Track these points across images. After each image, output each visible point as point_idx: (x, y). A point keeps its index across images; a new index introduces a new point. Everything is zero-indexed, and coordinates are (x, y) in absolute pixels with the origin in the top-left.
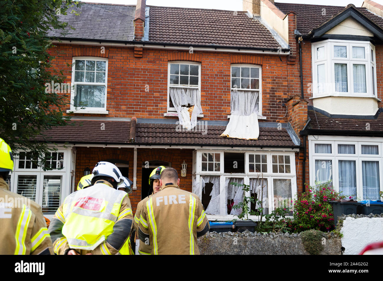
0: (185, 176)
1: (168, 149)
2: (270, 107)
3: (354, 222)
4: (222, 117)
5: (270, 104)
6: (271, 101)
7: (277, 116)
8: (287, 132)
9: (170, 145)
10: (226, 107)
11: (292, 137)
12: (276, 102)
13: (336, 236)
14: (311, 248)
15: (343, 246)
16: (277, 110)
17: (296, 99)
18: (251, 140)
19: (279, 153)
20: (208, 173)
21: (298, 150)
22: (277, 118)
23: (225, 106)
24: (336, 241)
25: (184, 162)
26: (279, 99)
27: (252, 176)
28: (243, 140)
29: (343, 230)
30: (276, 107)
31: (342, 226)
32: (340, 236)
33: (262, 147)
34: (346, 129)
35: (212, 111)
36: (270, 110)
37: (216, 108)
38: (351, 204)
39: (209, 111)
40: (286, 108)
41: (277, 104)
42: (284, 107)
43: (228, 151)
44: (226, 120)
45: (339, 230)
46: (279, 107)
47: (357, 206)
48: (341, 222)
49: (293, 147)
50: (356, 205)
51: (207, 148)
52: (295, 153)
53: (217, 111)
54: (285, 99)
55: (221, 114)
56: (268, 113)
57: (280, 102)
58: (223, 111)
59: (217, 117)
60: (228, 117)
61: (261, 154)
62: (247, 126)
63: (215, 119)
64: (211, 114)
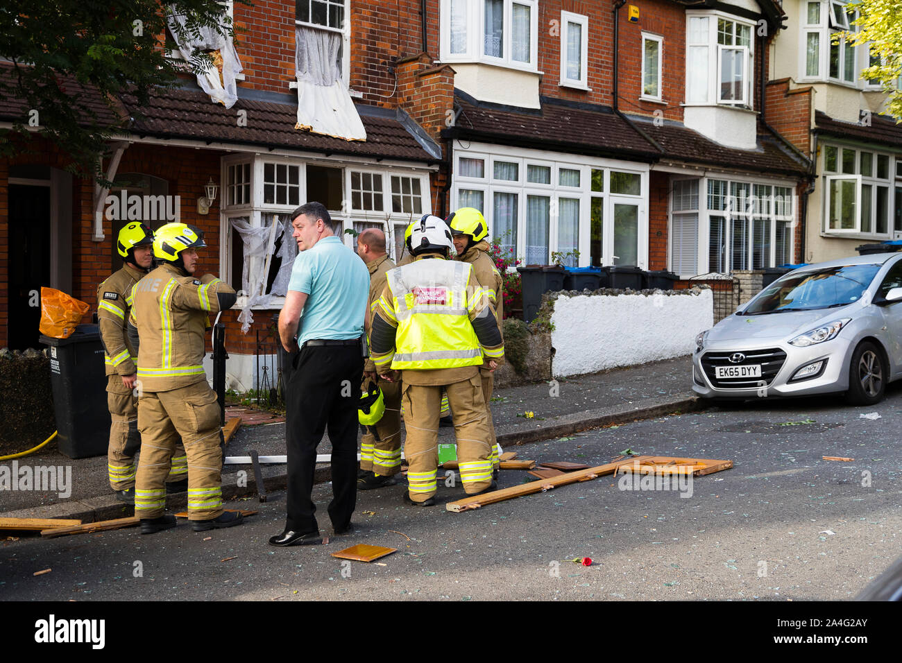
0: (207, 212)
1: (201, 150)
2: (369, 72)
3: (568, 303)
4: (279, 84)
5: (366, 66)
6: (369, 60)
7: (380, 92)
8: (404, 130)
9: (209, 140)
10: (287, 62)
11: (420, 140)
12: (377, 62)
13: (543, 328)
14: (515, 351)
15: (553, 346)
16: (379, 80)
17: (424, 62)
18: (356, 141)
19: (406, 172)
20: (275, 207)
21: (436, 168)
22: (378, 98)
23: (285, 59)
24: (544, 338)
25: (211, 181)
26: (384, 57)
27: (358, 217)
28: (341, 139)
29: (555, 318)
30: (377, 74)
31: (552, 310)
32: (550, 328)
33: (380, 158)
34: (511, 133)
35: (258, 67)
36: (367, 78)
37: (267, 62)
38: (557, 273)
39: (253, 66)
40: (395, 78)
41: (379, 68)
42: (392, 74)
43: (315, 163)
44: (285, 92)
45: (549, 319)
46: (383, 75)
47: (564, 276)
48: (551, 305)
49: (430, 161)
50: (562, 274)
51: (280, 154)
52: (430, 174)
53: (270, 69)
54: (394, 59)
55: (276, 77)
56: (364, 85)
57: (384, 63)
58: (280, 71)
59: (268, 82)
60: (292, 85)
61: (372, 172)
62: (334, 110)
63: (265, 88)
64: (258, 74)
